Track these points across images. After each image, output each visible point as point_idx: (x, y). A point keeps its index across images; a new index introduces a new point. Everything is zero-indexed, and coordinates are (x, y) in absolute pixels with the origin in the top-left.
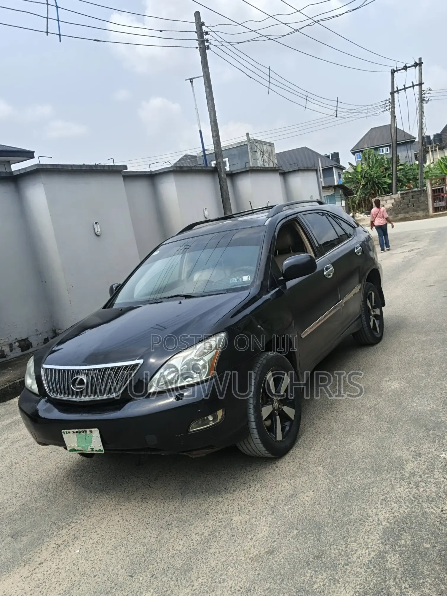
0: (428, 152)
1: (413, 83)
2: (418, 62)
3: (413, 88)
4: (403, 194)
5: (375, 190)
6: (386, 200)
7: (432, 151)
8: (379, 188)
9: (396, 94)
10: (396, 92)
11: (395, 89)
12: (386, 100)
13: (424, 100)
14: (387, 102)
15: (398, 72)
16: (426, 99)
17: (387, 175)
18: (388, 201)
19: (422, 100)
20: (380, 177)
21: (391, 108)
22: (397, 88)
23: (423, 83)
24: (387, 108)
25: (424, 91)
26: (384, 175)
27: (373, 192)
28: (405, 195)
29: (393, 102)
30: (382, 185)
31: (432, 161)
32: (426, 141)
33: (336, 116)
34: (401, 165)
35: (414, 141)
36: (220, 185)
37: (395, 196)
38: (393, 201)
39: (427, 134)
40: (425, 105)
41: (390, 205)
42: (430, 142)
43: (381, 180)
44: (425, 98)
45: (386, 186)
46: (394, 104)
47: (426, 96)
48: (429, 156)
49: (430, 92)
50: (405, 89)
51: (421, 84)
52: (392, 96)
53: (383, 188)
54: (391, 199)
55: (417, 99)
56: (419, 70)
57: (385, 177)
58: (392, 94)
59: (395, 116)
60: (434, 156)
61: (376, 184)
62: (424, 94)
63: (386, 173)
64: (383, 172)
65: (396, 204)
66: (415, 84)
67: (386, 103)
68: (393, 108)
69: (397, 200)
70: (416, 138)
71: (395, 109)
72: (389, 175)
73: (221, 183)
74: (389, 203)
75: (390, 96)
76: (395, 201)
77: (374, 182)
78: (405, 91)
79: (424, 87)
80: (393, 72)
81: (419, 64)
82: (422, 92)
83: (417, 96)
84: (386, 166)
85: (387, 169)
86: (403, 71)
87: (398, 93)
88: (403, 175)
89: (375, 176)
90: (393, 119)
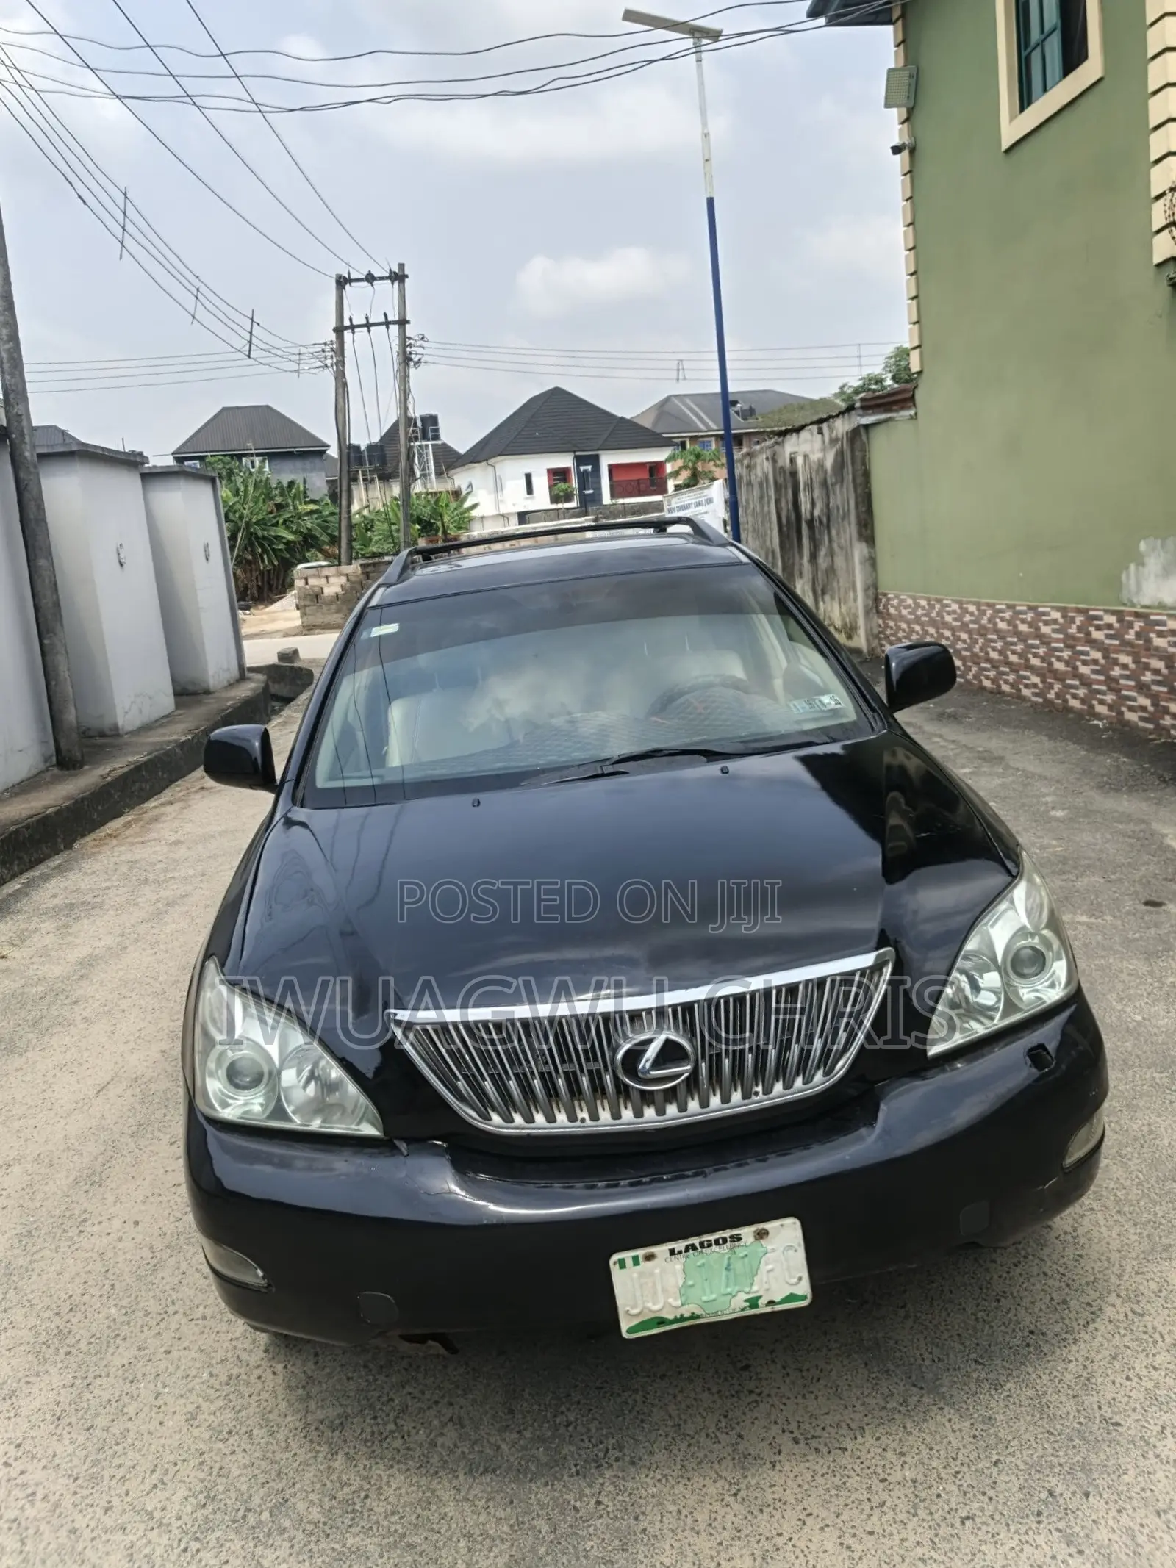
0: (356, 480)
1: (385, 315)
2: (395, 269)
3: (388, 328)
4: (368, 565)
5: (253, 553)
6: (327, 577)
7: (364, 480)
8: (265, 550)
9: (347, 334)
10: (347, 328)
11: (347, 323)
12: (325, 344)
13: (411, 359)
14: (328, 348)
15: (353, 284)
16: (416, 358)
17: (281, 521)
18: (332, 580)
19: (406, 359)
20: (265, 524)
21: (337, 362)
22: (351, 320)
23: (408, 322)
24: (329, 362)
25: (410, 338)
26: (274, 521)
27: (250, 557)
28: (369, 569)
29: (340, 351)
30: (271, 543)
31: (365, 503)
32: (351, 454)
33: (249, 356)
34: (313, 502)
35: (324, 452)
36: (18, 481)
37: (346, 569)
38: (343, 580)
39: (354, 441)
40: (412, 371)
41: (338, 589)
42: (360, 461)
43: (268, 531)
44: (413, 356)
45: (281, 546)
46: (343, 357)
47: (415, 351)
48: (359, 489)
49: (422, 342)
50: (368, 325)
51: (403, 322)
52: (337, 338)
53: (274, 550)
54: (339, 574)
55: (395, 354)
56: (400, 291)
57: (276, 524)
58: (339, 331)
59: (345, 384)
60: (370, 493)
61: (257, 537)
62: (410, 345)
63: (280, 516)
64: (271, 512)
65: (352, 588)
66: (390, 319)
67: (323, 351)
68: (341, 363)
69: (353, 579)
70: (328, 446)
71: (346, 366)
72: (285, 521)
73: (22, 475)
74: (333, 584)
75: (333, 337)
76: (348, 580)
77: (251, 534)
78: (369, 331)
79: (410, 330)
80: (342, 282)
81: (398, 277)
82: (405, 342)
83: (396, 348)
84: (279, 500)
85: (280, 507)
86: (366, 284)
87: (353, 333)
88: (319, 525)
89: (254, 520)
90: (340, 390)
